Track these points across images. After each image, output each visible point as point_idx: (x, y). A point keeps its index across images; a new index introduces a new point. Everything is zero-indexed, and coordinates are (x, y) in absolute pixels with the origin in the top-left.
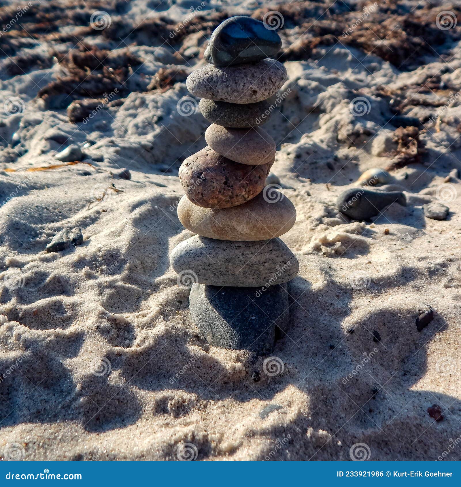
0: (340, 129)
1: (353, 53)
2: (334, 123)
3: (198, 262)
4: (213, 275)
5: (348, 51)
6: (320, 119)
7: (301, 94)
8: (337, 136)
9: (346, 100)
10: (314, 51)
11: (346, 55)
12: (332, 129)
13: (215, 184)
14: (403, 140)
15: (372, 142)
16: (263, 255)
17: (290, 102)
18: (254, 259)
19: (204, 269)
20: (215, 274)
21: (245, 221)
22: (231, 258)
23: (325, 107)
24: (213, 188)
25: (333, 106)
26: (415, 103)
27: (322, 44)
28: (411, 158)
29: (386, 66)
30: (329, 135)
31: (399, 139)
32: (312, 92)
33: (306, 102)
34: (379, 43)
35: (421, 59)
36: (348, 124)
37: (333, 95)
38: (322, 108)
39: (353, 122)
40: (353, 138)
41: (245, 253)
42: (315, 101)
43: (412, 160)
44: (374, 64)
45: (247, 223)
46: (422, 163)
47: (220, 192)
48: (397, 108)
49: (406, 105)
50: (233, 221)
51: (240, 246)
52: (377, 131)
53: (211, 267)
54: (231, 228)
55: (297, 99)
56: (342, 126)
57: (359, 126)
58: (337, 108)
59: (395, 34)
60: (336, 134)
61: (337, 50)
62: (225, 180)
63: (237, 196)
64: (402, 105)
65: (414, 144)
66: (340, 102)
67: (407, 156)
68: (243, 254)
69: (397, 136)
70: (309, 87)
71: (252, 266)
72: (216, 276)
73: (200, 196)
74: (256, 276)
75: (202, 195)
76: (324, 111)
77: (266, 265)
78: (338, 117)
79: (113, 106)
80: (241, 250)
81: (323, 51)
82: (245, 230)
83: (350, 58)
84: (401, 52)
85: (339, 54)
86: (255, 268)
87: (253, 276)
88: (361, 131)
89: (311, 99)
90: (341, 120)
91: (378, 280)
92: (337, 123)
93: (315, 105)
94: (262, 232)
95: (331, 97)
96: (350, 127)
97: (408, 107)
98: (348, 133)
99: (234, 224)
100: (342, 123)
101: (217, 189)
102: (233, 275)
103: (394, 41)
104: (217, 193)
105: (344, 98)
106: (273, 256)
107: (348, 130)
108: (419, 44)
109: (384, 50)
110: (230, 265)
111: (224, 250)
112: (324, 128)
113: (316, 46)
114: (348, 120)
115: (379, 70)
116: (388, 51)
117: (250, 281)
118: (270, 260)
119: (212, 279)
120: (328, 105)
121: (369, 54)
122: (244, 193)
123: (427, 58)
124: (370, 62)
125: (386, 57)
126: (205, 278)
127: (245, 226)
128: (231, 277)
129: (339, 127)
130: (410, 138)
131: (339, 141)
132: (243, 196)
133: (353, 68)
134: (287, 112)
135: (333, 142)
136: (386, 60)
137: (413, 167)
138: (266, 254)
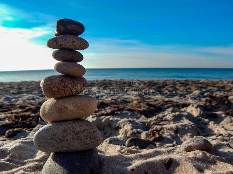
0: (127, 133)
1: (130, 113)
2: (125, 131)
3: (48, 134)
4: (56, 142)
5: (128, 112)
6: (119, 131)
7: (111, 123)
8: (127, 136)
9: (129, 123)
10: (116, 113)
11: (128, 113)
12: (124, 133)
13: (56, 81)
14: (152, 133)
15: (141, 136)
16: (82, 127)
17: (107, 126)
18: (78, 129)
19: (51, 139)
20: (57, 142)
21: (72, 103)
22: (66, 129)
23: (121, 126)
24: (55, 82)
25: (124, 125)
26: (155, 124)
27: (118, 110)
28: (157, 139)
29: (143, 116)
30: (123, 135)
31: (151, 133)
32: (115, 122)
33: (113, 125)
34: (139, 109)
35: (155, 114)
36: (130, 130)
37: (123, 121)
38: (120, 127)
39: (132, 129)
40: (133, 135)
41: (73, 126)
42: (116, 125)
43: (158, 139)
44: (138, 116)
45: (73, 104)
46: (162, 141)
47: (58, 84)
48: (149, 127)
49: (152, 125)
50: (66, 103)
51: (70, 123)
52: (142, 131)
53: (55, 137)
54: (65, 108)
55: (110, 125)
56: (128, 131)
57: (134, 130)
58: (126, 126)
59: (144, 107)
60: (126, 135)
61: (124, 112)
62: (61, 80)
63: (67, 87)
64: (150, 125)
65: (157, 133)
66: (126, 124)
67: (155, 138)
68: (72, 126)
69: (150, 132)
70: (114, 120)
71: (77, 134)
72: (58, 143)
73: (49, 86)
74: (79, 141)
75: (50, 85)
76: (121, 128)
77: (85, 133)
78: (126, 128)
79: (28, 131)
80: (71, 125)
81: (119, 113)
82: (72, 107)
83: (129, 114)
84: (147, 112)
85: (125, 113)
86: (78, 135)
87: (78, 140)
88: (136, 132)
89: (115, 124)
90: (127, 129)
91: (145, 155)
92: (126, 131)
93: (117, 126)
94: (80, 108)
95: (122, 122)
96: (131, 131)
97: (153, 126)
98: (131, 133)
99: (66, 105)
100: (128, 130)
101: (57, 83)
102: (67, 141)
103: (144, 109)
104: (57, 84)
105: (128, 122)
106: (88, 128)
107: (131, 132)
108: (153, 109)
109: (141, 111)
110: (65, 133)
111: (62, 125)
112: (121, 134)
113: (116, 111)
114: (130, 129)
115: (141, 118)
116: (142, 111)
117: (76, 144)
118: (86, 130)
119: (55, 145)
120: (122, 125)
121: (136, 113)
122: (70, 86)
123: (157, 113)
124: (137, 115)
125: (142, 113)
126: (52, 145)
127: (71, 105)
128: (66, 142)
129: (127, 132)
130: (155, 131)
131: (127, 137)
132: (70, 88)
133: (130, 117)
134: (105, 131)
135: (125, 138)
136: (143, 115)
137: (159, 142)
138: (84, 126)
